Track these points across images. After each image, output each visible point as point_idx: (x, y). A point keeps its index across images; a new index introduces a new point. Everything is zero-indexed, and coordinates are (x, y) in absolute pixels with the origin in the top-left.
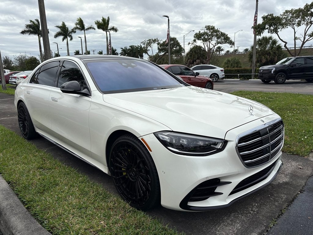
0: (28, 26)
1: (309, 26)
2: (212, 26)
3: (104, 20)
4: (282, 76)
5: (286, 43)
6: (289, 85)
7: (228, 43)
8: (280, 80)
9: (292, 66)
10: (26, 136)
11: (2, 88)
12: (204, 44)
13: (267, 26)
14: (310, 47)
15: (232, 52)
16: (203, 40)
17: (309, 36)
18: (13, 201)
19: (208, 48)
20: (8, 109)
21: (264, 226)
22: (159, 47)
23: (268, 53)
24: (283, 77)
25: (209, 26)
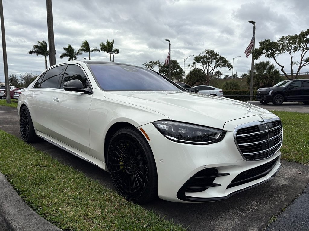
0: (36, 47)
1: (305, 52)
2: (212, 50)
3: (108, 43)
4: (279, 98)
5: (283, 67)
6: (287, 106)
7: (227, 66)
8: (278, 102)
9: (290, 89)
10: (26, 139)
11: (6, 102)
12: (203, 67)
13: (264, 51)
14: (307, 74)
15: (231, 76)
16: (202, 62)
17: (305, 61)
18: (8, 190)
19: (207, 71)
20: (10, 119)
21: (264, 221)
22: (160, 69)
23: (266, 77)
24: (281, 99)
25: (209, 50)
